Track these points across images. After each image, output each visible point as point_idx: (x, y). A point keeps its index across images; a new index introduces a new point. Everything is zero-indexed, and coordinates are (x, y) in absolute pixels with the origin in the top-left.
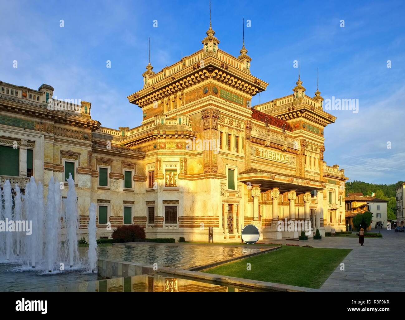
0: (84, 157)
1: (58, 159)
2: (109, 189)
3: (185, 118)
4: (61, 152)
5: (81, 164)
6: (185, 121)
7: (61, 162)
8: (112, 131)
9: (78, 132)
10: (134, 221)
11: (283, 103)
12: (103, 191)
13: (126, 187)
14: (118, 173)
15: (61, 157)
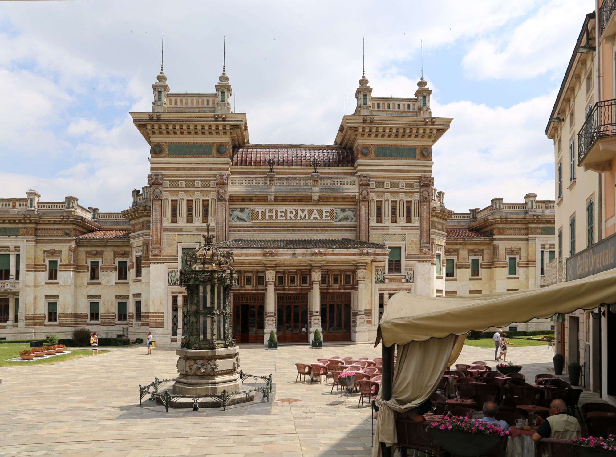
0: (65, 253)
1: (41, 259)
2: (100, 284)
4: (45, 251)
5: (62, 261)
7: (44, 262)
9: (59, 229)
10: (129, 318)
12: (93, 286)
13: (119, 279)
14: (109, 264)
15: (44, 257)
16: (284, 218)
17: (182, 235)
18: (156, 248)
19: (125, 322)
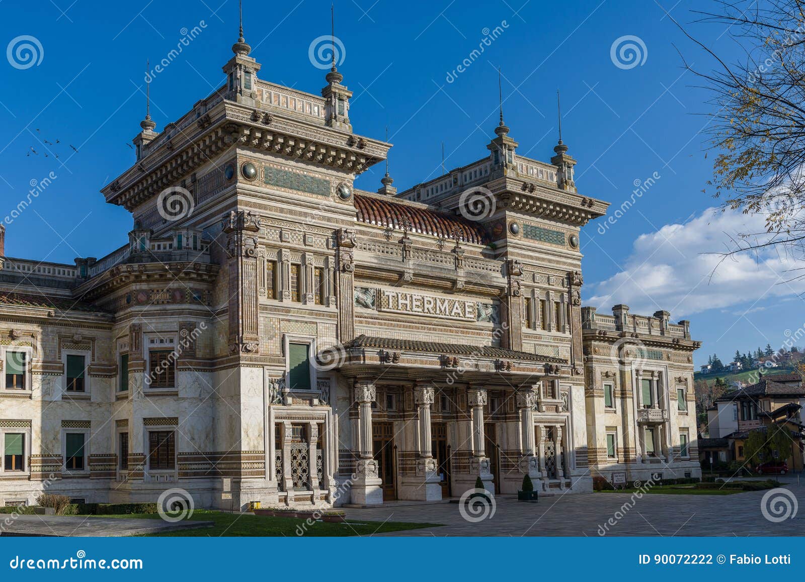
3: (192, 235)
6: (191, 241)
8: (57, 269)
10: (89, 465)
11: (471, 178)
13: (70, 388)
16: (420, 310)
17: (289, 321)
18: (251, 339)
19: (82, 472)
